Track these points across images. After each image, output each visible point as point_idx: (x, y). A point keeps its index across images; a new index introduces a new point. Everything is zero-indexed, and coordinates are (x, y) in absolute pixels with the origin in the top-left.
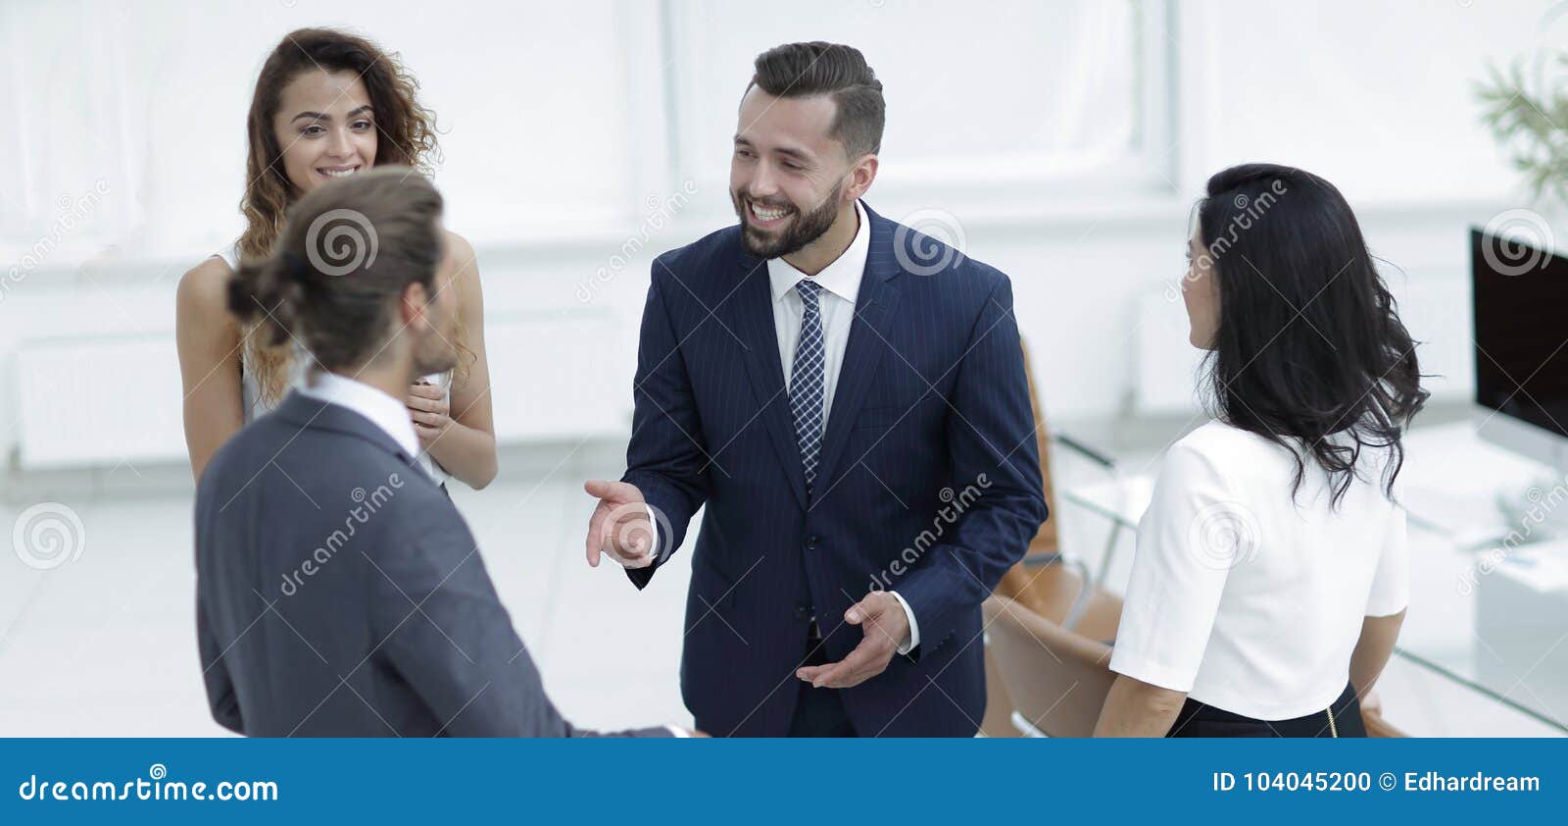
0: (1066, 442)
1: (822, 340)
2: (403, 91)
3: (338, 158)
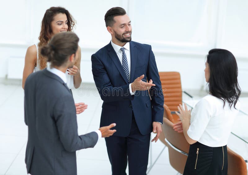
0: (185, 92)
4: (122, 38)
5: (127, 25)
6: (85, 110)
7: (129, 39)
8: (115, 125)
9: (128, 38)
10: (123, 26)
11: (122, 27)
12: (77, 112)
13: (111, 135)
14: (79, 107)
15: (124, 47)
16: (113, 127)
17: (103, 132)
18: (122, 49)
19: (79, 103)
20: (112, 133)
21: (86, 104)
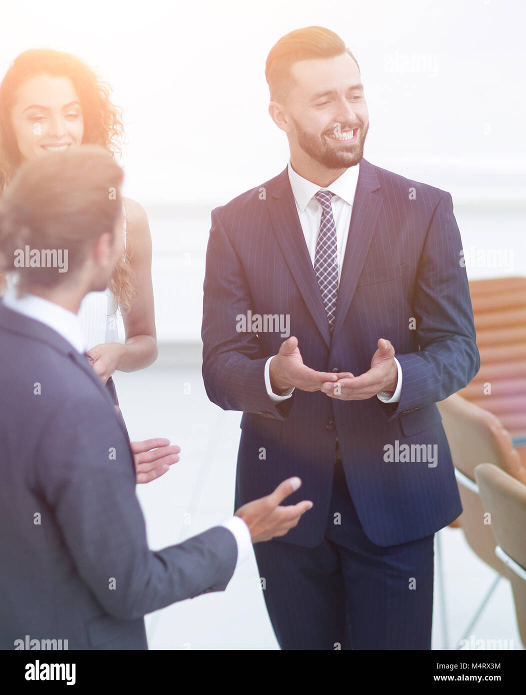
1: (335, 230)
2: (102, 93)
3: (56, 137)
4: (323, 149)
5: (344, 99)
6: (171, 467)
7: (350, 156)
8: (295, 483)
9: (349, 149)
10: (324, 99)
11: (320, 105)
12: (140, 477)
13: (295, 522)
14: (148, 456)
15: (330, 188)
16: (290, 492)
17: (256, 521)
18: (322, 197)
19: (147, 442)
20: (292, 519)
21: (172, 444)
